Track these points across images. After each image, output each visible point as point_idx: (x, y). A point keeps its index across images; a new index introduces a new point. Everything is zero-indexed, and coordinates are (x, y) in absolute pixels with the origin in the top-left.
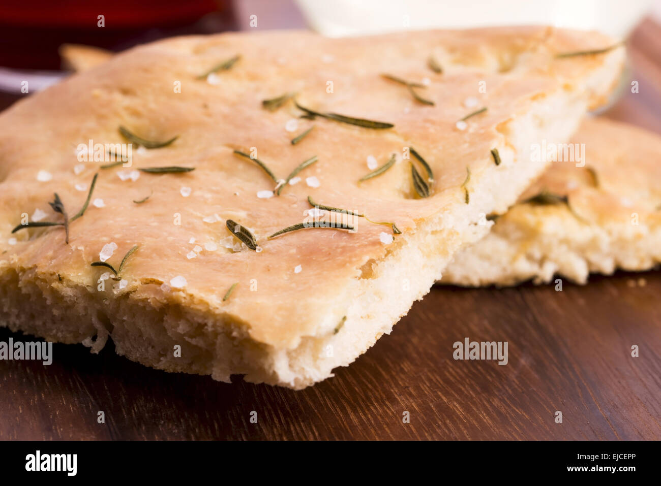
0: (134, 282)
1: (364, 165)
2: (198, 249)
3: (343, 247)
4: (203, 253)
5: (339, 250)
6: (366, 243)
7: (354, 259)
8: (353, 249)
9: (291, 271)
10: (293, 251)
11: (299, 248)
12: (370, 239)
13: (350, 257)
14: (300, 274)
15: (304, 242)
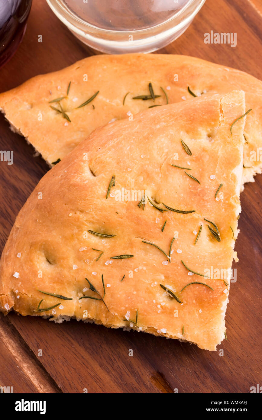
0: (144, 328)
1: (192, 233)
2: (159, 306)
3: (212, 298)
4: (162, 307)
5: (211, 300)
6: (219, 295)
7: (219, 305)
8: (216, 299)
9: (198, 311)
10: (194, 301)
11: (196, 300)
12: (220, 292)
13: (218, 304)
14: (201, 313)
15: (196, 296)
